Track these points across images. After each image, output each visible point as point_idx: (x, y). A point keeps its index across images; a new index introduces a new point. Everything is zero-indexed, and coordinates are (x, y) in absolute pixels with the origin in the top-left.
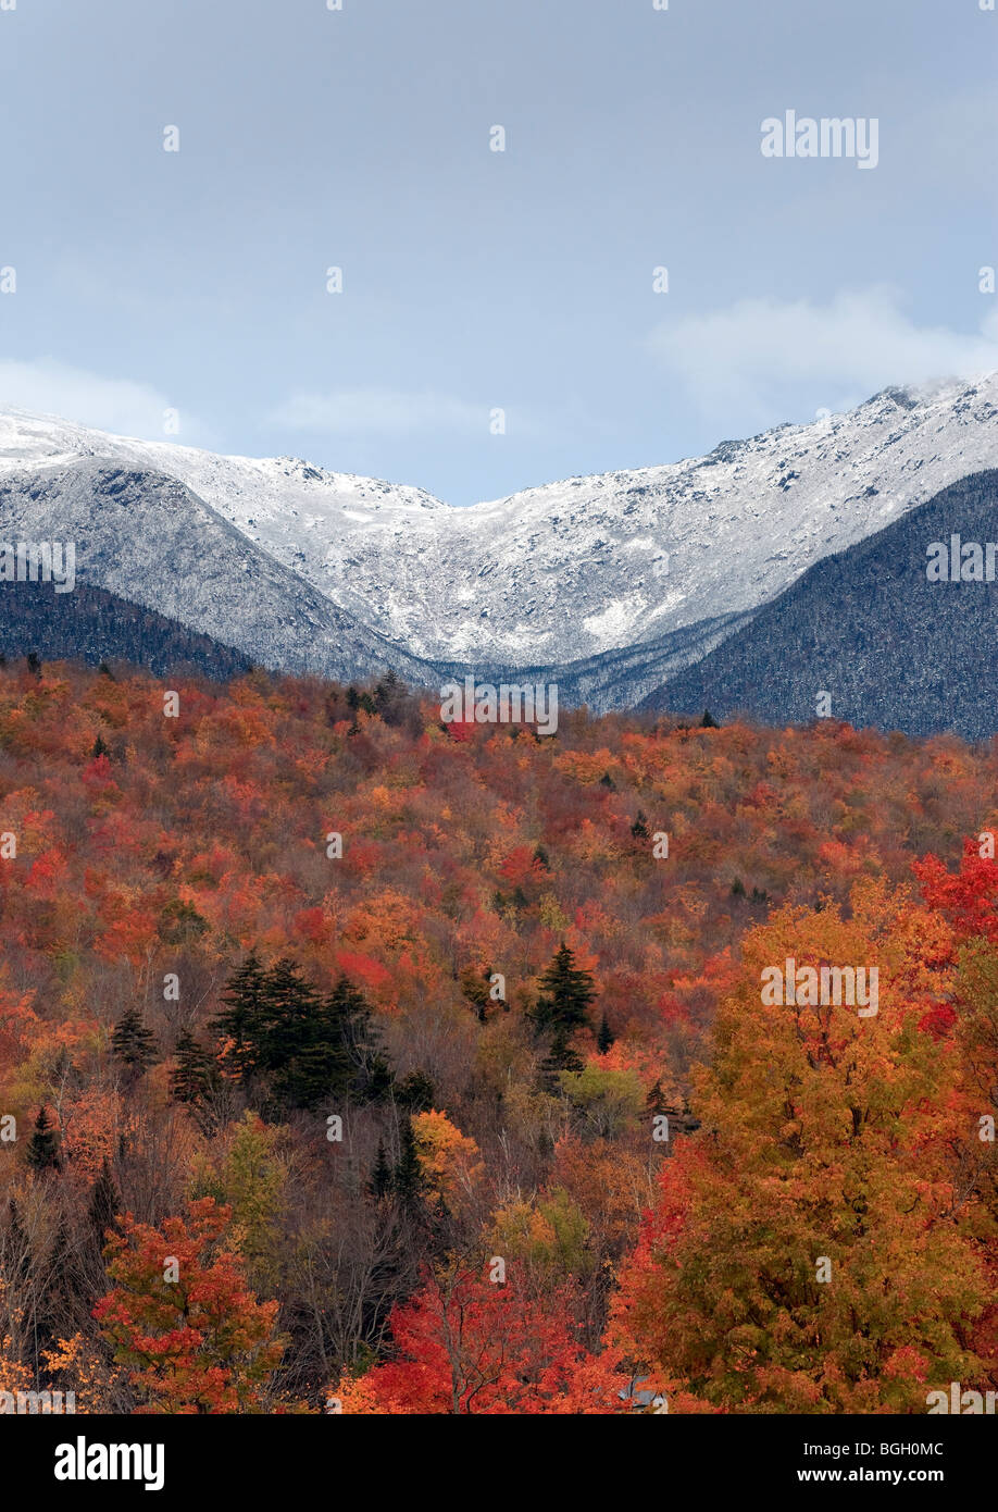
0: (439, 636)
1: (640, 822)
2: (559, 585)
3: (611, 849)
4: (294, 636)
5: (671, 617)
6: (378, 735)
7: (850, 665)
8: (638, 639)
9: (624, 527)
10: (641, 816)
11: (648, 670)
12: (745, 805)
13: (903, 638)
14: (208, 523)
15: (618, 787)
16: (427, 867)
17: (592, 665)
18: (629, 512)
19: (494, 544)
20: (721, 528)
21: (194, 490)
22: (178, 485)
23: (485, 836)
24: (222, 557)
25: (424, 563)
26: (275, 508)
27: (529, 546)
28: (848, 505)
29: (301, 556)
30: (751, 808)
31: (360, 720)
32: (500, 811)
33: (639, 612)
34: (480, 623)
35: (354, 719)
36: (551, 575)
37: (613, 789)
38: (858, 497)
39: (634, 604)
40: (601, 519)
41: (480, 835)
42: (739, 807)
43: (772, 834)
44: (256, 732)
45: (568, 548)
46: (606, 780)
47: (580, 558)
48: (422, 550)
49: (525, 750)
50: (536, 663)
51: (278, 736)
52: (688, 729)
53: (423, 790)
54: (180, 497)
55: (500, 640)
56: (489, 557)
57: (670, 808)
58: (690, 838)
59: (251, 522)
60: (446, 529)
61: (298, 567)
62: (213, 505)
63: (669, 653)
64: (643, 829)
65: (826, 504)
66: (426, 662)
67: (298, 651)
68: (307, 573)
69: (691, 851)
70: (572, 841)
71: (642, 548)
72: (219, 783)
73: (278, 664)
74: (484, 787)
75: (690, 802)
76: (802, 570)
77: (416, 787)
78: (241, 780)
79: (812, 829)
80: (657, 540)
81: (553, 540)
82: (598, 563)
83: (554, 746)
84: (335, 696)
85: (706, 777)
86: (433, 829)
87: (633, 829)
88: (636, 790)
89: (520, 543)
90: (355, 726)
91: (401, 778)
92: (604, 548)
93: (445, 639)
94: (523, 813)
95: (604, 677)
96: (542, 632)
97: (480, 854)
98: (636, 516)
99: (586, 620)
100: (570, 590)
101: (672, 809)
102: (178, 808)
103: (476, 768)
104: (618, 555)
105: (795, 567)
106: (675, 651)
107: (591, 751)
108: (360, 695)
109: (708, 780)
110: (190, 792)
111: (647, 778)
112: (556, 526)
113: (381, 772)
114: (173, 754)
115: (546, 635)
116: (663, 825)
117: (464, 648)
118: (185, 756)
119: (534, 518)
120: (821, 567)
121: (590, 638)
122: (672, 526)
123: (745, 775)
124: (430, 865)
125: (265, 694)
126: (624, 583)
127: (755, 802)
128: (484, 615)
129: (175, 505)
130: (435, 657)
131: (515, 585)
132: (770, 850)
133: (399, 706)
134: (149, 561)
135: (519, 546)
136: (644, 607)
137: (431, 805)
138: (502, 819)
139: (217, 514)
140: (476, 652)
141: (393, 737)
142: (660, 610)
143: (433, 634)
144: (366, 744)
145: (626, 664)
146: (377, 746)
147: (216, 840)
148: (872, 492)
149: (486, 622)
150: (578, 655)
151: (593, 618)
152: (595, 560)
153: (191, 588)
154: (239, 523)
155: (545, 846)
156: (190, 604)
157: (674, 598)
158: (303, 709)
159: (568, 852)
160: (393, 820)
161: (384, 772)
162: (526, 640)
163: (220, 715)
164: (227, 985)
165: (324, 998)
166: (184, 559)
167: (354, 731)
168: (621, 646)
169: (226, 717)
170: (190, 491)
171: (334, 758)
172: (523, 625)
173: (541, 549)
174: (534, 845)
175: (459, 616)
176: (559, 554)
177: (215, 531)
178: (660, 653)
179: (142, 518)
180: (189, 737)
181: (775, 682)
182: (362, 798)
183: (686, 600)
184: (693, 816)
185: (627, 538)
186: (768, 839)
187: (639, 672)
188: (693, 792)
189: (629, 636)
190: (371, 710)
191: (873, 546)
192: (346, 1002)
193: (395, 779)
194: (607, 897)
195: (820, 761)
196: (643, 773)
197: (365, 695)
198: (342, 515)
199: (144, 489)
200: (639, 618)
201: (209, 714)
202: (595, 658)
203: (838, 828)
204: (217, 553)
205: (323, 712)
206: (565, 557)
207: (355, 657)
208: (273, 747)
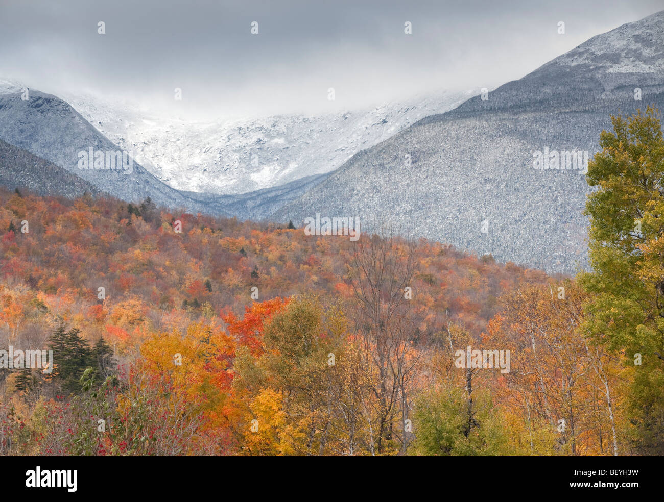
0: (184, 179)
1: (256, 271)
2: (240, 158)
3: (241, 282)
4: (117, 176)
5: (291, 175)
6: (139, 226)
7: (370, 200)
8: (275, 184)
9: (271, 133)
10: (256, 268)
11: (279, 198)
12: (304, 264)
13: (395, 189)
14: (79, 123)
15: (247, 254)
16: (154, 287)
17: (254, 195)
18: (274, 126)
19: (211, 138)
20: (315, 136)
21: (74, 108)
22: (67, 105)
23: (184, 274)
24: (86, 139)
25: (179, 145)
26: (111, 117)
27: (227, 139)
28: (374, 127)
29: (123, 139)
30: (306, 266)
31: (133, 219)
32: (192, 263)
33: (276, 172)
34: (203, 174)
35: (130, 219)
36: (236, 154)
37: (246, 255)
38: (378, 124)
39: (274, 168)
40: (261, 128)
41: (182, 273)
42: (302, 266)
43: (315, 278)
44: (84, 223)
45: (245, 142)
46: (242, 251)
47: (250, 146)
48: (178, 140)
49: (206, 236)
50: (228, 194)
51: (94, 225)
52: (282, 229)
53: (157, 253)
54: (67, 110)
55: (212, 182)
56: (208, 144)
57: (270, 265)
58: (278, 278)
59: (100, 123)
60: (190, 131)
61: (121, 145)
62: (83, 115)
63: (289, 191)
64: (256, 274)
65: (364, 126)
66: (177, 191)
67: (119, 183)
68: (125, 147)
69: (278, 284)
70: (224, 278)
71: (279, 143)
72: (64, 245)
73: (109, 189)
74: (186, 252)
75: (279, 262)
76: (351, 156)
77: (155, 251)
78: (75, 245)
79: (334, 277)
80: (286, 139)
81: (239, 137)
82: (258, 149)
83: (220, 235)
84: (122, 207)
85: (288, 251)
86: (160, 270)
87: (252, 274)
88: (256, 256)
89: (223, 138)
90: (130, 221)
91: (148, 246)
92: (262, 142)
93: (187, 181)
94: (202, 264)
95: (259, 201)
96: (232, 179)
97: (181, 282)
98: (277, 128)
99: (252, 175)
100: (245, 161)
101: (271, 265)
102: (44, 256)
103: (183, 243)
104: (268, 145)
105: (348, 155)
106: (291, 190)
107: (237, 237)
108: (134, 207)
109: (289, 253)
110: (50, 249)
111: (261, 250)
112: (240, 131)
113: (139, 243)
114: (45, 231)
115: (234, 180)
116: (266, 272)
117: (196, 185)
118: (50, 232)
119: (230, 127)
120: (359, 155)
121: (253, 183)
122: (293, 133)
123: (306, 251)
124: (156, 287)
125: (90, 205)
126: (270, 158)
127: (309, 263)
128: (205, 170)
129: (65, 114)
130: (182, 188)
131: (220, 157)
132: (313, 285)
133: (151, 213)
134: (52, 139)
135: (223, 140)
136: (279, 170)
137: (161, 260)
138: (192, 267)
139: (84, 119)
140: (201, 187)
141: (146, 227)
142: (286, 172)
143: (182, 178)
144: (133, 230)
145: (269, 195)
146: (138, 231)
147: (59, 272)
148: (384, 122)
149: (206, 173)
150: (248, 190)
151: (255, 174)
152: (257, 147)
153: (71, 152)
154: (94, 123)
155: (210, 280)
156: (70, 160)
157: (293, 166)
158: (107, 213)
159: (221, 283)
160: (143, 265)
161: (141, 243)
162: (224, 183)
163: (68, 214)
164: (50, 339)
165: (92, 346)
166: (68, 139)
167: (129, 224)
168: (268, 187)
169: (71, 215)
170: (73, 109)
171: (118, 236)
172: (223, 176)
173: (232, 141)
174: (205, 279)
175: (194, 170)
176: (241, 144)
177: (83, 127)
178: (285, 191)
179: (49, 119)
180: (52, 224)
181: (336, 207)
182: (130, 254)
183: (298, 167)
184: (280, 268)
185: (272, 138)
186: (313, 281)
187: (275, 199)
188: (281, 258)
189: (271, 182)
190: (138, 214)
191: (383, 147)
192: (103, 348)
193: (146, 247)
194: (235, 304)
195: (340, 246)
196: (260, 248)
197: (136, 208)
198: (142, 122)
199: (51, 106)
200: (277, 175)
201: (63, 213)
202: (255, 192)
203: (346, 277)
204: (83, 137)
205: (116, 215)
206: (244, 145)
207: (145, 187)
208: (91, 230)
